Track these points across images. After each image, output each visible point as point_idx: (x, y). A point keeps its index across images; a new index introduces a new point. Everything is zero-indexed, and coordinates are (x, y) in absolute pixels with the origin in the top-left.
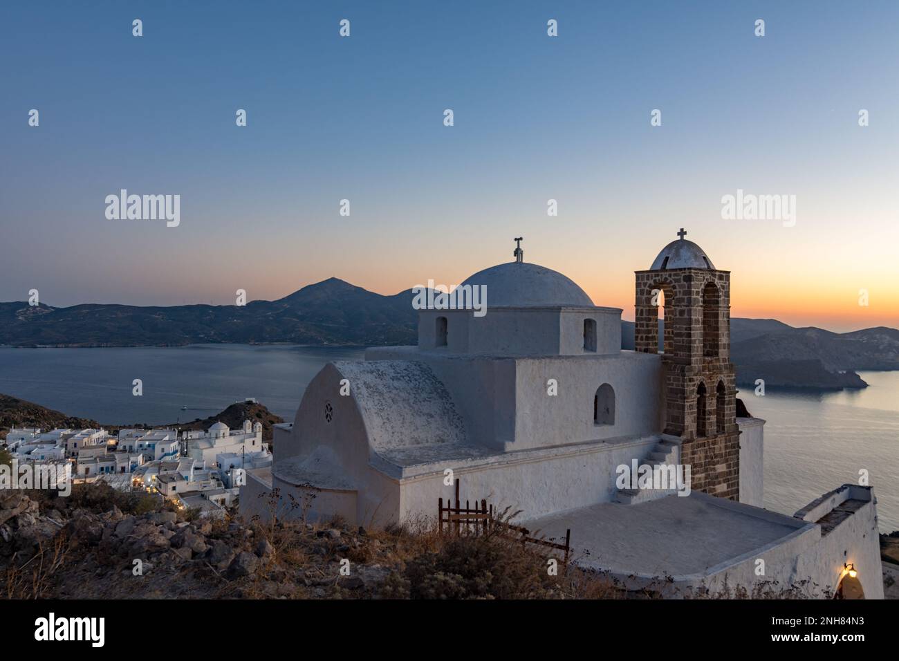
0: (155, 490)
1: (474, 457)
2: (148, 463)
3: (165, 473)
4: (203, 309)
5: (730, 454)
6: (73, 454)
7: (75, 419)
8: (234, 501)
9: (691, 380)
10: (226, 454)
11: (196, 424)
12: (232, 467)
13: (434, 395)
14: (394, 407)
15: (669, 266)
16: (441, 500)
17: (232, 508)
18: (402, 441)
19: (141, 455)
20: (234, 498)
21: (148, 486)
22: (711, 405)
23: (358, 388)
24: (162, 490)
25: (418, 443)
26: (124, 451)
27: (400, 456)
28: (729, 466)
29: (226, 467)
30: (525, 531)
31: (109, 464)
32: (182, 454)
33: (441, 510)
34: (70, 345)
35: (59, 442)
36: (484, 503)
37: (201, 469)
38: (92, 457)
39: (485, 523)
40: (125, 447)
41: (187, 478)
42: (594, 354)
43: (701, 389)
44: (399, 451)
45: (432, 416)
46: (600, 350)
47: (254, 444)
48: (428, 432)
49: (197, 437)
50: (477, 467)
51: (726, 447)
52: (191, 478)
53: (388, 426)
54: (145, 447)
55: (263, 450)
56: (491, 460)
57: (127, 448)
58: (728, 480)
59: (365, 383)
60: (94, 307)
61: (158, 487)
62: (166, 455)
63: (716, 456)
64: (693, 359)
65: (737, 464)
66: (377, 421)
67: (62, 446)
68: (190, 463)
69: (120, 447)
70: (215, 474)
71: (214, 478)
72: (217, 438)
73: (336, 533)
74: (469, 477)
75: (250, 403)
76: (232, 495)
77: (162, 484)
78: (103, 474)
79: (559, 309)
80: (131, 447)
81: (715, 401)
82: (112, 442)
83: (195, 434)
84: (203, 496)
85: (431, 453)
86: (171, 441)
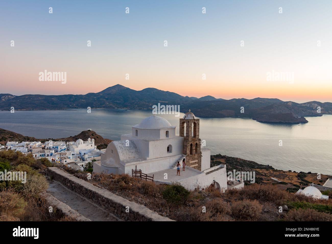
0: (59, 162)
1: (139, 161)
2: (56, 153)
3: (62, 156)
4: (70, 96)
5: (199, 158)
6: (30, 150)
7: (27, 137)
8: (86, 165)
9: (188, 143)
10: (83, 150)
11: (70, 138)
12: (85, 154)
13: (134, 148)
14: (125, 151)
15: (186, 119)
16: (132, 169)
17: (85, 168)
18: (126, 158)
19: (54, 150)
20: (86, 164)
21: (57, 161)
22: (194, 148)
23: (118, 147)
24: (62, 162)
25: (130, 158)
26: (48, 149)
27: (125, 161)
28: (198, 160)
29: (83, 154)
30: (147, 175)
31: (43, 154)
32: (67, 150)
33: (132, 171)
34: (22, 110)
35: (25, 146)
36: (140, 170)
37: (74, 155)
38: (37, 151)
39: (140, 173)
40: (48, 148)
41: (70, 158)
42: (168, 138)
43: (191, 145)
44: (126, 160)
45: (133, 152)
46: (170, 137)
47: (92, 146)
48: (132, 156)
49: (72, 144)
50: (140, 163)
51: (198, 157)
52: (71, 158)
53: (124, 155)
54: (55, 148)
55: (95, 148)
56: (143, 161)
57: (49, 148)
58: (198, 163)
59: (119, 146)
60: (30, 96)
61: (60, 161)
62: (62, 150)
63: (195, 159)
64: (189, 139)
65: (201, 160)
66: (121, 154)
67: (26, 148)
68: (70, 153)
69: (46, 148)
70: (79, 156)
71: (79, 158)
72: (79, 144)
73: (111, 176)
74: (138, 165)
75: (89, 131)
76: (85, 163)
77: (62, 160)
78: (41, 157)
79: (160, 130)
80: (50, 148)
81: (195, 147)
82: (43, 146)
83: (71, 143)
84: (75, 164)
85: (132, 160)
86: (63, 145)
